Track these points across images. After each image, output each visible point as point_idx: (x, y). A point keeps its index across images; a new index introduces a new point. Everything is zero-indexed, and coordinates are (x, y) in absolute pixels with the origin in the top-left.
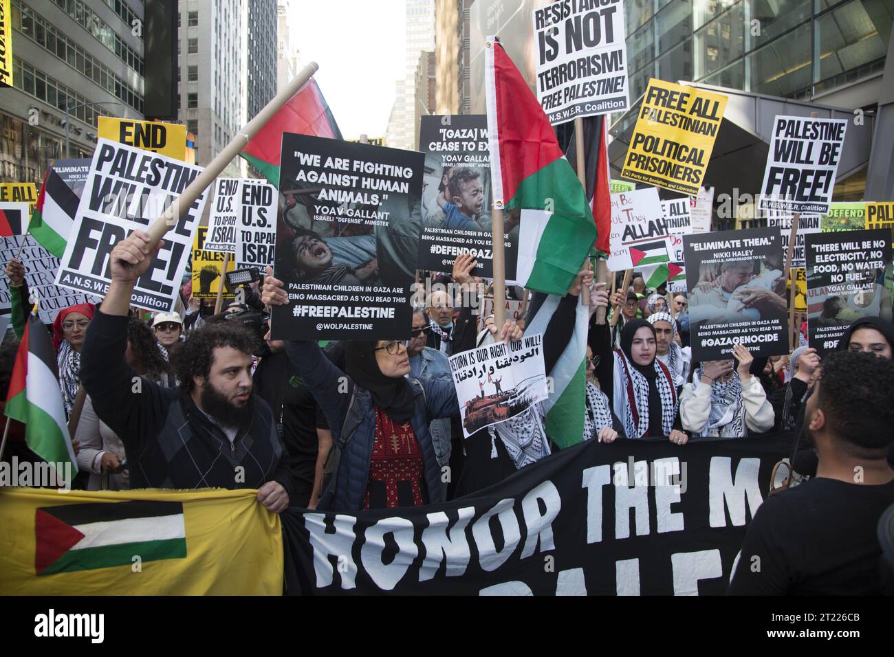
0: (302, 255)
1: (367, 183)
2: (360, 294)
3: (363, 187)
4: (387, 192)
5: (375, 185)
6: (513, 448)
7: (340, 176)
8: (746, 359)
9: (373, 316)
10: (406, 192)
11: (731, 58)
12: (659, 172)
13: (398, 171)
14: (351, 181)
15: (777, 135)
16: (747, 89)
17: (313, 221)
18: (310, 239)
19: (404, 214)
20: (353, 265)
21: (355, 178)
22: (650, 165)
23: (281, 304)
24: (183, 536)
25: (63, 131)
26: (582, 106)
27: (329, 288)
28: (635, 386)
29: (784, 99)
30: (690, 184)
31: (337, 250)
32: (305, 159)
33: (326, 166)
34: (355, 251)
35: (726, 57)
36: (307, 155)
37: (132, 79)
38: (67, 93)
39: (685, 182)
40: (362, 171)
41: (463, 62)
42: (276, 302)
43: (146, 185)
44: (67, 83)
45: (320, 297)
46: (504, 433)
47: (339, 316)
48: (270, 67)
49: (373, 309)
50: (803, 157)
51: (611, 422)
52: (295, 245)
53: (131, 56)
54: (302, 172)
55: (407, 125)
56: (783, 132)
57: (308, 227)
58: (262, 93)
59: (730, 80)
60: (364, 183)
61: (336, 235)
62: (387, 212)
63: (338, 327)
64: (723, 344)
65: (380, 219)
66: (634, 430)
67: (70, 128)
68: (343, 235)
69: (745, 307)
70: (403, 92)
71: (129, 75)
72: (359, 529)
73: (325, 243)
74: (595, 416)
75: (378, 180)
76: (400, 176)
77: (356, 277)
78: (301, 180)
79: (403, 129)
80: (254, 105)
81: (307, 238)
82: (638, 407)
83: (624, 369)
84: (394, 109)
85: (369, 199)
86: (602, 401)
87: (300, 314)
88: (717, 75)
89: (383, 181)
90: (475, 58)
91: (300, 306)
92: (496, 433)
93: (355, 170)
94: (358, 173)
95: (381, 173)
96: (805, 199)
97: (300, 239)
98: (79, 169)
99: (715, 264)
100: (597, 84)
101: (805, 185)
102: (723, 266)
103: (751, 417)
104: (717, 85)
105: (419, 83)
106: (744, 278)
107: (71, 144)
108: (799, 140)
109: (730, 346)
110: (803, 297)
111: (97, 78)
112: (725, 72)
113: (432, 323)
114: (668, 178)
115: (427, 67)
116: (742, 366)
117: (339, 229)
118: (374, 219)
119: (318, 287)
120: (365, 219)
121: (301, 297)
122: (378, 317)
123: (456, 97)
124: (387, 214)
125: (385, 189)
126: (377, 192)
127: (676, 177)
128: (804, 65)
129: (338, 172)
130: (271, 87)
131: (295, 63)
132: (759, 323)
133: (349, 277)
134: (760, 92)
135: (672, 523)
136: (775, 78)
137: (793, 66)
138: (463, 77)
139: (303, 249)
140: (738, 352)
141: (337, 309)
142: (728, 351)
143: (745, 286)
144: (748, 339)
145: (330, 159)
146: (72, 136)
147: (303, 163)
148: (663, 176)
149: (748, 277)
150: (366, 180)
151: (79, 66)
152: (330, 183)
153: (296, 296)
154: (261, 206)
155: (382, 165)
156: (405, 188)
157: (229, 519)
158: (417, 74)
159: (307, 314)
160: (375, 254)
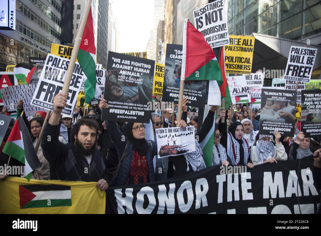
0: (113, 92)
1: (136, 69)
2: (132, 106)
3: (134, 70)
4: (142, 73)
5: (138, 70)
6: (194, 168)
7: (127, 66)
8: (278, 136)
9: (137, 114)
10: (149, 73)
11: (272, 25)
12: (235, 68)
13: (146, 66)
14: (131, 68)
15: (292, 52)
16: (278, 37)
17: (117, 81)
18: (116, 87)
19: (148, 80)
20: (130, 96)
21: (132, 67)
22: (232, 67)
23: (105, 108)
24: (70, 198)
25: (32, 46)
26: (213, 44)
27: (122, 103)
28: (235, 146)
29: (291, 40)
30: (247, 71)
31: (125, 91)
32: (115, 60)
33: (122, 63)
34: (131, 91)
35: (270, 25)
36: (116, 59)
37: (57, 28)
38: (34, 33)
39: (245, 70)
40: (134, 65)
41: (174, 24)
42: (104, 107)
43: (64, 70)
44: (34, 29)
45: (119, 107)
46: (191, 162)
47: (125, 113)
48: (105, 25)
49: (137, 112)
50: (301, 61)
51: (227, 158)
52: (111, 88)
53: (56, 20)
54: (114, 64)
55: (154, 46)
56: (293, 52)
57: (116, 82)
58: (102, 34)
59: (271, 33)
60: (135, 69)
61: (125, 86)
62: (142, 79)
63: (125, 117)
64: (271, 129)
65: (140, 82)
66: (234, 161)
67: (35, 45)
68: (127, 86)
69: (281, 118)
70: (153, 34)
71: (56, 27)
72: (135, 193)
73: (121, 88)
74: (221, 156)
75: (139, 68)
76: (147, 67)
77: (131, 100)
78: (114, 67)
79: (152, 48)
80: (100, 38)
81: (115, 86)
82: (236, 153)
83: (231, 139)
84: (149, 40)
85: (136, 74)
86: (223, 150)
87: (112, 112)
88: (267, 31)
89: (141, 69)
90: (179, 23)
91: (112, 109)
92: (189, 162)
93: (132, 65)
94: (133, 66)
95: (140, 66)
96: (301, 76)
97: (113, 86)
98: (40, 61)
99: (272, 101)
100: (218, 36)
101: (301, 71)
102: (275, 101)
103: (279, 157)
104: (267, 35)
105: (158, 31)
106: (281, 107)
107: (34, 51)
108: (299, 55)
109: (273, 131)
110: (300, 113)
111: (44, 28)
112: (269, 30)
113: (165, 119)
114: (239, 70)
115: (161, 26)
116: (277, 138)
117: (125, 84)
118: (138, 81)
119: (118, 103)
120: (135, 81)
121: (113, 106)
122: (138, 114)
123: (171, 37)
124: (142, 80)
125: (142, 72)
126: (139, 72)
127: (242, 69)
128: (298, 28)
129: (126, 65)
130: (105, 32)
131: (114, 24)
132: (285, 124)
133: (129, 100)
134: (282, 37)
135: (248, 197)
136: (288, 32)
137: (294, 28)
138: (174, 30)
139: (114, 89)
140: (276, 133)
141: (124, 111)
142: (272, 132)
143: (281, 110)
144: (280, 129)
145: (123, 60)
146: (35, 48)
147: (115, 61)
148: (237, 70)
149: (283, 107)
150: (135, 68)
151: (39, 24)
152: (123, 68)
153: (111, 106)
154: (99, 77)
155: (141, 64)
156: (148, 72)
157: (87, 193)
158: (158, 28)
159: (114, 112)
160: (138, 93)
